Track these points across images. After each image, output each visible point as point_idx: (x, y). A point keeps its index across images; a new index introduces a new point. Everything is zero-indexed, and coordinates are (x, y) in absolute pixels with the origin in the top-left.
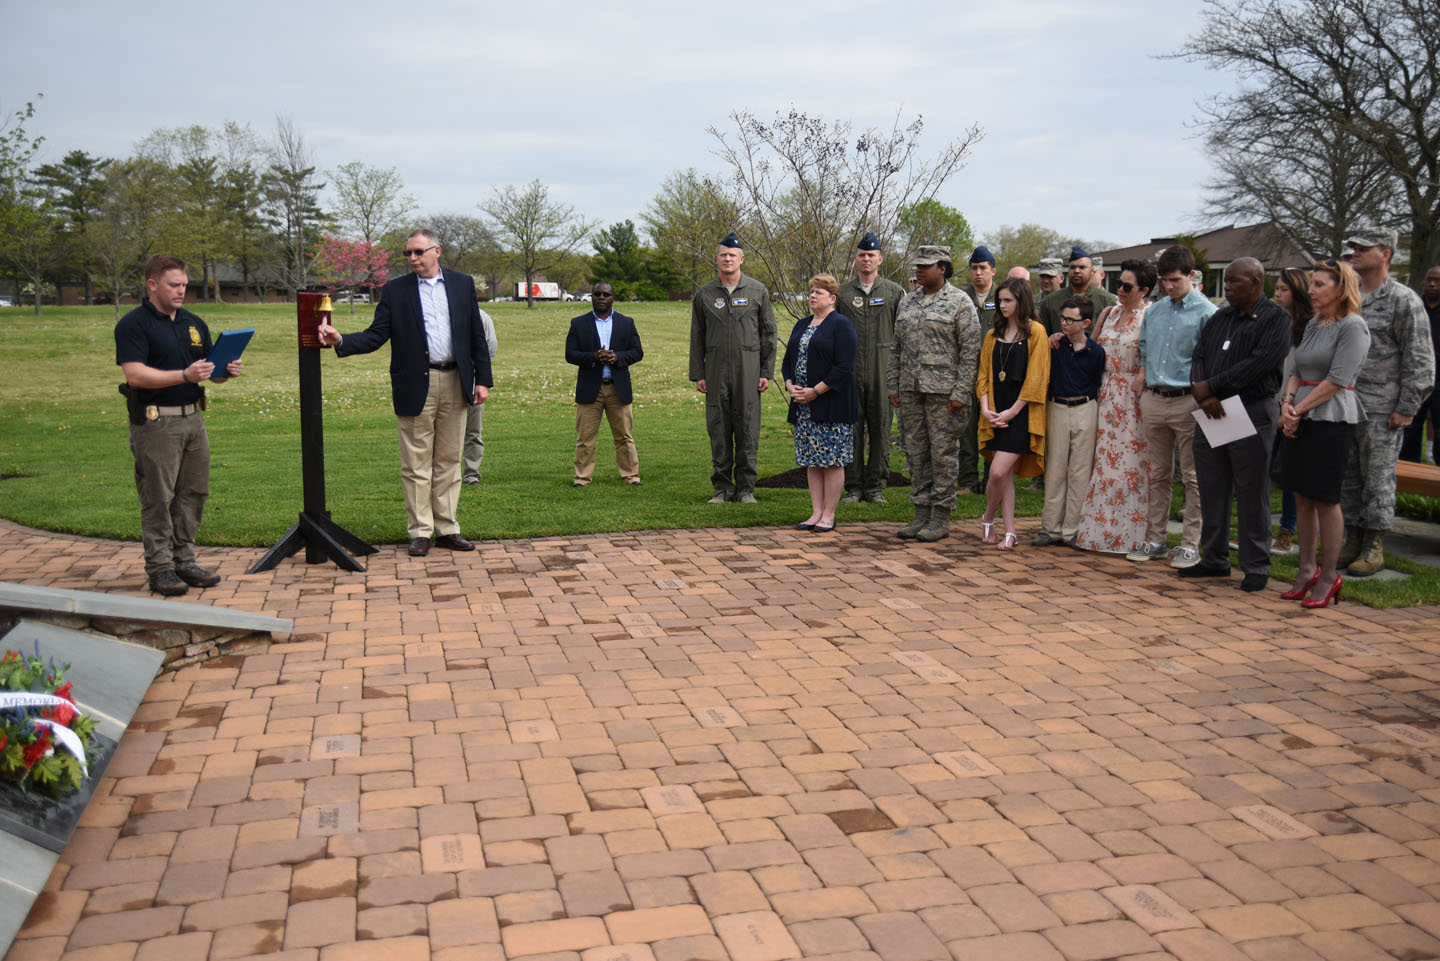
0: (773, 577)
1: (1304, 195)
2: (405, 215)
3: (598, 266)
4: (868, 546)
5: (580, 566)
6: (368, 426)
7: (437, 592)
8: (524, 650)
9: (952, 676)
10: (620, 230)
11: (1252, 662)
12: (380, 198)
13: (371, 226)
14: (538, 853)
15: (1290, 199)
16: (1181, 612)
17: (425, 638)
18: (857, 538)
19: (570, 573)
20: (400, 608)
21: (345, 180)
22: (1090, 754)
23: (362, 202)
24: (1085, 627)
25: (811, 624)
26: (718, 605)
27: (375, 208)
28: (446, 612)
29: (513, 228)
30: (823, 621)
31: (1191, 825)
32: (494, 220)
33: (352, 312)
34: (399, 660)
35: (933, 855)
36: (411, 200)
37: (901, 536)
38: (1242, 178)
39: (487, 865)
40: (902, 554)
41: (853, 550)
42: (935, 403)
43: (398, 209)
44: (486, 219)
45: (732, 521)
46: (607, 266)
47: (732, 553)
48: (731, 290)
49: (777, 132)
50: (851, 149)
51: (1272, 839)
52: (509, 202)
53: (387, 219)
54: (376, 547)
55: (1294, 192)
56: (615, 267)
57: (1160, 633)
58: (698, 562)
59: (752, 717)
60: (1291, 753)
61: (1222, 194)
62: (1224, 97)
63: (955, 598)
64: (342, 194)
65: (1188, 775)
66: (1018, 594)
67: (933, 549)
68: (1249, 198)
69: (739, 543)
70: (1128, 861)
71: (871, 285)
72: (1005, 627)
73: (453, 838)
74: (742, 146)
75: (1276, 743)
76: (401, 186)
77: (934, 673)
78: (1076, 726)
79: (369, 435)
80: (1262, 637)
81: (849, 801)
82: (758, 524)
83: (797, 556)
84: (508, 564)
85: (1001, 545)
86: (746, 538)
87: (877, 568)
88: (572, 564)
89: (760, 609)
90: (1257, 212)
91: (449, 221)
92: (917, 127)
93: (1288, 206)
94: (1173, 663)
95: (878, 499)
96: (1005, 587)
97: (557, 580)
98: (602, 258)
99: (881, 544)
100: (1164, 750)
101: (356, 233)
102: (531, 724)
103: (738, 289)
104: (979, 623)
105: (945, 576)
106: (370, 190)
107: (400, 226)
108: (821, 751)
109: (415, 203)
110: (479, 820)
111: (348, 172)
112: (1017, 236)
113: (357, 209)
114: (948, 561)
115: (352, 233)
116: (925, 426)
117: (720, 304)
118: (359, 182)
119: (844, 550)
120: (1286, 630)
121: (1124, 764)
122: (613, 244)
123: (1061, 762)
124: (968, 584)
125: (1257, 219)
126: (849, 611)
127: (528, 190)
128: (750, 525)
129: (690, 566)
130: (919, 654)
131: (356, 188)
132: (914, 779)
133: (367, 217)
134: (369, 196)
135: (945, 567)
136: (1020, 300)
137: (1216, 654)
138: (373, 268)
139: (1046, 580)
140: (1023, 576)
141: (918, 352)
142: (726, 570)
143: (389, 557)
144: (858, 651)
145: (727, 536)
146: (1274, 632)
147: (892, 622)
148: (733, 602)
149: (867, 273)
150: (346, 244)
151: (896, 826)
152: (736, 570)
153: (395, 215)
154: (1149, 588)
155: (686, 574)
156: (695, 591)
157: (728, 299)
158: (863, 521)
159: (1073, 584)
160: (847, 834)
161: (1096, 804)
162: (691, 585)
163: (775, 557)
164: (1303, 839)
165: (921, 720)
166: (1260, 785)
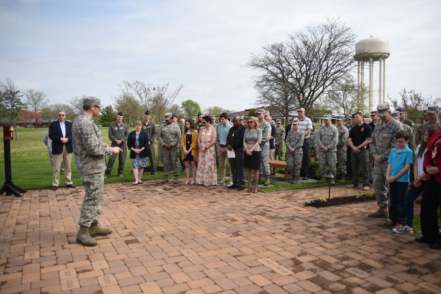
0: (128, 193)
1: (278, 99)
2: (47, 104)
3: (102, 117)
4: (154, 185)
5: (80, 193)
6: (31, 161)
7: (41, 201)
8: (61, 212)
9: (163, 212)
10: (108, 108)
11: (232, 205)
12: (39, 99)
13: (36, 107)
14: (54, 253)
15: (275, 100)
16: (222, 196)
17: (36, 211)
18: (152, 183)
19: (78, 194)
20: (30, 204)
21: (29, 94)
22: (188, 226)
23: (34, 100)
24: (198, 200)
25: (134, 203)
26: (112, 200)
27: (38, 102)
28: (42, 205)
29: (78, 108)
30: (138, 202)
31: (204, 237)
32: (72, 105)
33: (31, 131)
34: (28, 216)
35: (145, 247)
36: (48, 100)
37: (162, 182)
38: (264, 95)
39: (40, 256)
40: (162, 186)
41: (150, 186)
42: (173, 150)
43: (44, 102)
44: (70, 105)
45: (122, 181)
46: (105, 118)
47: (120, 188)
48: (119, 125)
49: (133, 86)
50: (152, 90)
51: (220, 239)
52: (76, 100)
53: (41, 105)
54: (27, 191)
55: (276, 99)
56: (107, 118)
57: (215, 200)
58: (111, 190)
59: (113, 223)
60: (232, 222)
61: (260, 99)
62: (256, 76)
63: (171, 195)
64: (28, 98)
65: (207, 228)
66: (186, 194)
67: (169, 185)
68: (266, 100)
69: (122, 186)
70: (187, 245)
71: (148, 123)
72: (179, 201)
73: (33, 252)
74: (126, 89)
75: (229, 221)
76: (45, 96)
77: (159, 212)
78: (188, 220)
79: (30, 163)
80: (237, 200)
81: (131, 238)
82: (128, 181)
83: (136, 188)
84: (62, 193)
85: (185, 184)
86: (124, 185)
87: (155, 190)
88: (78, 192)
89: (123, 200)
90: (268, 103)
91: (60, 106)
92: (167, 85)
93: (275, 102)
94: (215, 207)
95: (156, 174)
96: (184, 193)
97: (73, 196)
98: (103, 115)
99: (157, 184)
100: (205, 224)
101: (32, 109)
102: (58, 228)
103: (121, 125)
104: (174, 201)
105: (171, 191)
106: (36, 97)
107: (46, 107)
108: (127, 229)
109: (49, 101)
110: (40, 248)
111: (30, 92)
112: (213, 109)
113: (32, 102)
114: (172, 187)
115: (31, 109)
116: (170, 156)
117: (116, 128)
118: (33, 95)
119: (148, 186)
120: (243, 198)
121: (194, 227)
122: (106, 112)
123: (180, 228)
124: (175, 192)
125: (268, 105)
126: (145, 199)
127: (82, 97)
128: (126, 182)
129: (108, 191)
130: (157, 208)
131: (32, 96)
132: (146, 233)
133: (35, 104)
134: (36, 99)
135: (171, 189)
136: (191, 124)
137: (225, 204)
138: (37, 118)
139: (194, 190)
140: (189, 190)
141: (169, 138)
142: (117, 192)
143: (29, 193)
144: (143, 208)
145: (120, 184)
146: (240, 199)
147: (153, 202)
148: (117, 199)
149: (147, 120)
150: (29, 112)
151: (139, 242)
152: (119, 192)
153: (44, 104)
154: (216, 191)
155: (106, 193)
156: (108, 197)
157: (118, 127)
158: (155, 179)
159: (199, 191)
160: (127, 244)
161: (185, 235)
162: (107, 196)
163: (130, 189)
164: (226, 238)
165: (152, 221)
166: (222, 229)
